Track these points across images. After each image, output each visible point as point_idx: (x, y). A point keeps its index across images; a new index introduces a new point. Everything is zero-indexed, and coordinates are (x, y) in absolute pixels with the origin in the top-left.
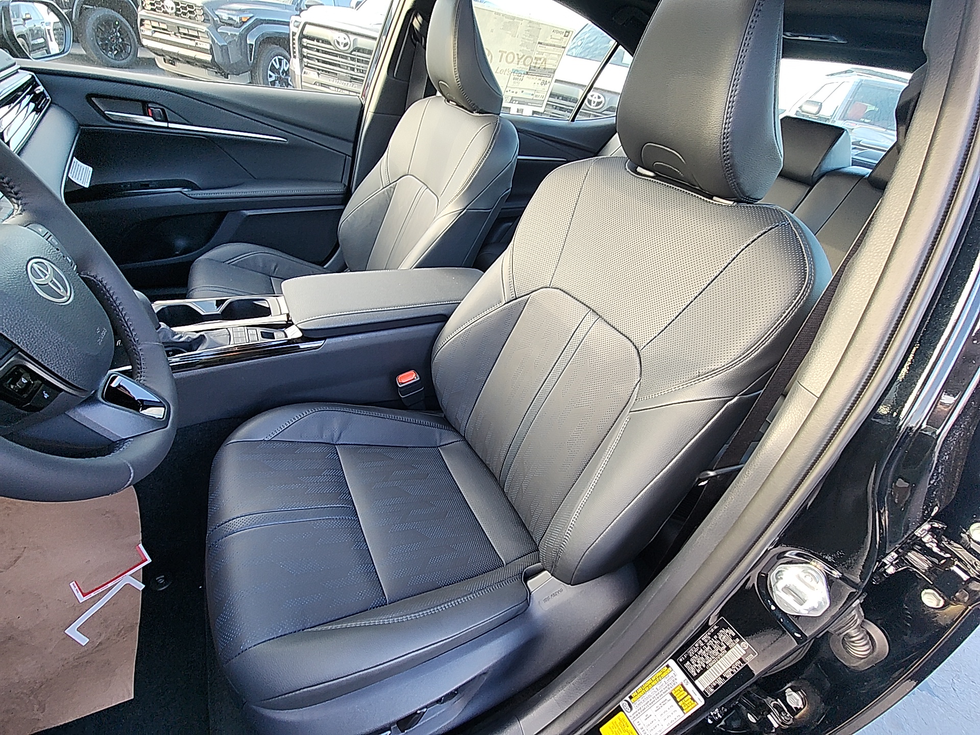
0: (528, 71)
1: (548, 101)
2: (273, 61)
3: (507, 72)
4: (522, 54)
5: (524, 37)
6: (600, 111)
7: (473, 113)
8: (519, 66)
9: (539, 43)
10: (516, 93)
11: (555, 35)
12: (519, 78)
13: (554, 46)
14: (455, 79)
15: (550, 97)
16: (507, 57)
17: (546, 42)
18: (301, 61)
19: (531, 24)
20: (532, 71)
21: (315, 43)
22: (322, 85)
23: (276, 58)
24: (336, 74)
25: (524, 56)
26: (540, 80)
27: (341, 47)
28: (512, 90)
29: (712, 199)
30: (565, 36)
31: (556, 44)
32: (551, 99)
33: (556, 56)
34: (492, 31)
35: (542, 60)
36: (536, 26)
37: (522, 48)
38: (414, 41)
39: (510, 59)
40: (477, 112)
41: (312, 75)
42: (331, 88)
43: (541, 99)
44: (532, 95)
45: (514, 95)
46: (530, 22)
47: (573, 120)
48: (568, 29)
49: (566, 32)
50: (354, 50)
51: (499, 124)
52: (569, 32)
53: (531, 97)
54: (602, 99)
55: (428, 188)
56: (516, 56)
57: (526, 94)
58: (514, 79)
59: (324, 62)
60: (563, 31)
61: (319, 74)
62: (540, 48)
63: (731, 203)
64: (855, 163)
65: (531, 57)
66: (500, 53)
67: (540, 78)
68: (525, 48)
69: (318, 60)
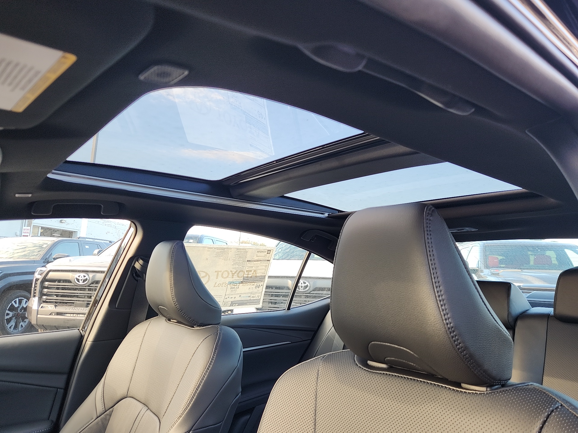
0: (242, 280)
1: (265, 292)
2: (13, 302)
3: (224, 285)
4: (235, 270)
5: (235, 259)
6: (308, 292)
7: (193, 327)
8: (234, 279)
9: (248, 261)
10: (235, 298)
11: (259, 254)
12: (236, 287)
13: (261, 261)
14: (173, 303)
15: (266, 289)
16: (222, 274)
17: (254, 259)
18: (40, 298)
19: (239, 250)
20: (246, 280)
21: (56, 283)
22: (58, 314)
23: (17, 299)
24: (74, 303)
25: (237, 271)
26: (254, 285)
27: (81, 283)
28: (230, 297)
29: (460, 387)
30: (267, 253)
31: (261, 259)
32: (268, 290)
33: (264, 267)
34: (207, 259)
35: (253, 271)
36: (243, 251)
37: (234, 266)
38: (136, 278)
39: (225, 275)
40: (198, 326)
41: (50, 307)
42: (68, 315)
43: (258, 298)
44: (249, 297)
45: (233, 300)
46: (238, 249)
47: (289, 309)
48: (269, 249)
49: (268, 251)
50: (92, 283)
51: (220, 333)
52: (270, 251)
53: (249, 298)
54: (307, 283)
55: (149, 409)
56: (230, 272)
57: (244, 297)
58: (231, 288)
59: (62, 296)
60: (265, 250)
61: (56, 306)
62: (249, 264)
63: (484, 389)
64: (534, 304)
65: (243, 271)
66: (216, 273)
67: (253, 284)
68: (237, 266)
69: (57, 296)
